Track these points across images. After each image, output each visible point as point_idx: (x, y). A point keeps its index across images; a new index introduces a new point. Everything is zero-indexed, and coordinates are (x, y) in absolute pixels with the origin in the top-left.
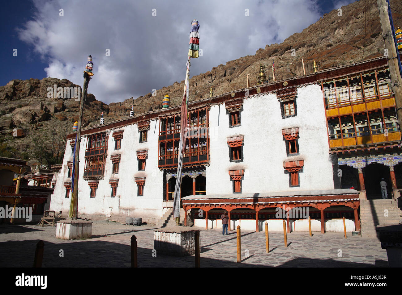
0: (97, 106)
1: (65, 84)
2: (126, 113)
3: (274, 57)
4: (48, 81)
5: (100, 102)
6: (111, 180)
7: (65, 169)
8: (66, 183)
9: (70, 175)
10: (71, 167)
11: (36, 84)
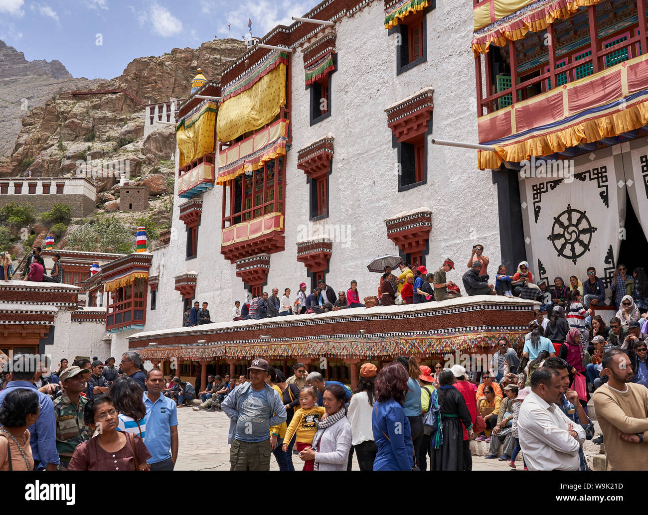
6: (303, 248)
7: (178, 232)
8: (178, 280)
9: (191, 252)
10: (192, 221)
11: (187, 60)
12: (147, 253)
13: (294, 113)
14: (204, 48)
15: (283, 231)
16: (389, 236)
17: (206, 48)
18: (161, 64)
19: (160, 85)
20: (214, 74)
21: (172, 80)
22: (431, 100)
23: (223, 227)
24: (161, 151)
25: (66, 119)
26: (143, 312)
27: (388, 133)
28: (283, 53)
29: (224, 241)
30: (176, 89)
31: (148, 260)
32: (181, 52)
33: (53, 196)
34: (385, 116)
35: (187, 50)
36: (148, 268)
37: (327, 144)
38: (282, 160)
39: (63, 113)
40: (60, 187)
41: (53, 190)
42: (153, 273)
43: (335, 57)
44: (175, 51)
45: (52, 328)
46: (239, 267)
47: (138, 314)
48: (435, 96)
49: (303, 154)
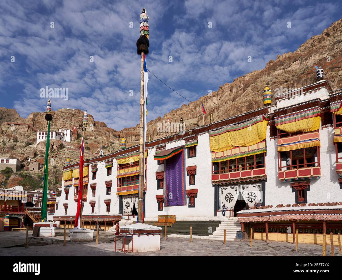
0: (109, 133)
1: (78, 114)
2: (135, 138)
3: (280, 71)
4: (63, 112)
5: (111, 129)
6: (90, 202)
7: (63, 194)
8: (64, 204)
9: (67, 198)
10: (67, 192)
12: (55, 197)
13: (89, 176)
15: (87, 198)
16: (105, 202)
23: (75, 195)
24: (43, 149)
26: (54, 210)
27: (105, 185)
28: (87, 164)
29: (75, 198)
31: (56, 199)
33: (5, 164)
34: (105, 182)
36: (55, 201)
37: (95, 184)
38: (87, 185)
39: (4, 131)
40: (7, 161)
41: (5, 162)
42: (56, 202)
43: (97, 168)
47: (53, 210)
48: (112, 181)
49: (91, 185)
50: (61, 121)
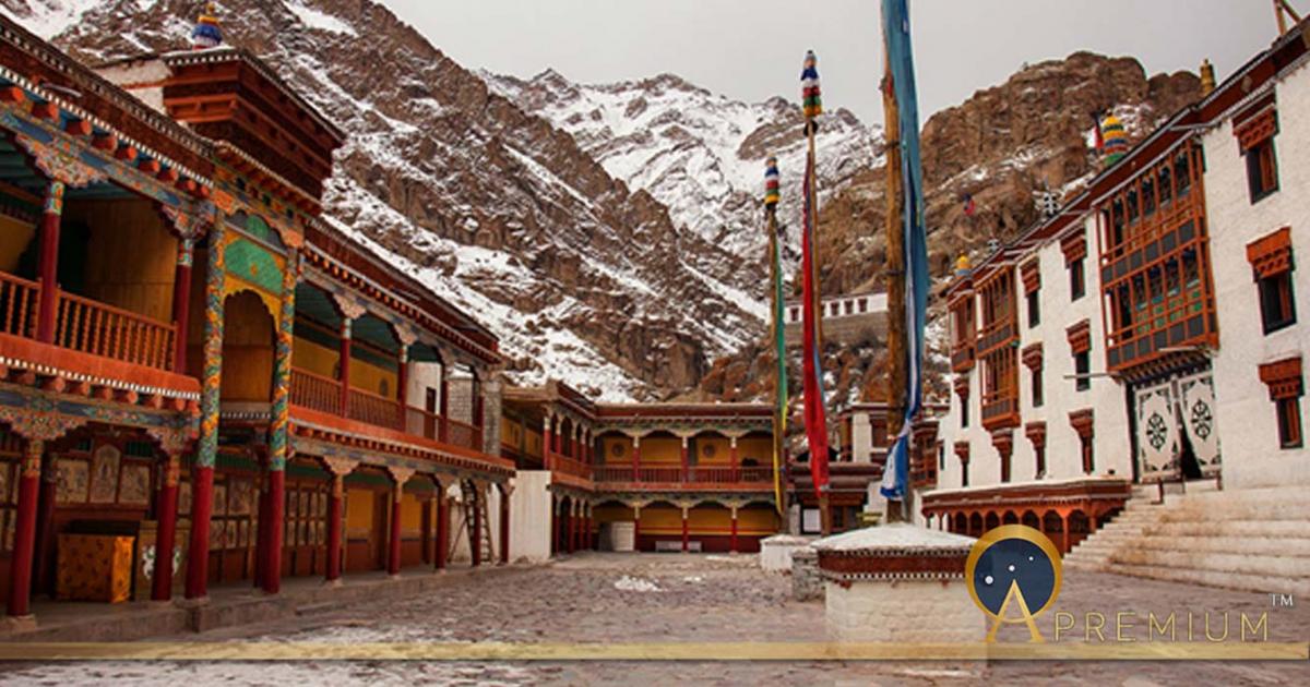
7: (955, 402)
8: (956, 446)
9: (964, 420)
10: (964, 395)
11: (993, 104)
13: (1020, 315)
14: (1013, 81)
15: (1018, 411)
17: (1017, 82)
18: (963, 116)
19: (963, 143)
20: (1029, 117)
21: (978, 135)
22: (1088, 326)
23: (982, 404)
24: (971, 237)
25: (861, 209)
26: (935, 473)
27: (1068, 347)
28: (1008, 267)
30: (985, 146)
31: (935, 425)
32: (985, 94)
33: (858, 317)
34: (1065, 334)
35: (993, 90)
36: (935, 433)
37: (1039, 347)
39: (857, 203)
40: (863, 304)
41: (856, 309)
42: (940, 436)
43: (1039, 276)
44: (978, 95)
45: (866, 495)
46: (994, 438)
47: (932, 474)
48: (1091, 323)
49: (1025, 352)
50: (1024, 116)
